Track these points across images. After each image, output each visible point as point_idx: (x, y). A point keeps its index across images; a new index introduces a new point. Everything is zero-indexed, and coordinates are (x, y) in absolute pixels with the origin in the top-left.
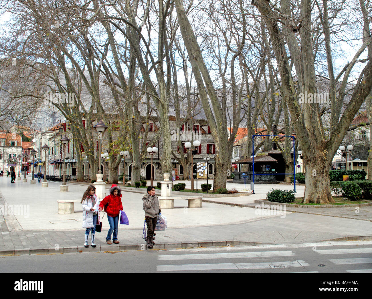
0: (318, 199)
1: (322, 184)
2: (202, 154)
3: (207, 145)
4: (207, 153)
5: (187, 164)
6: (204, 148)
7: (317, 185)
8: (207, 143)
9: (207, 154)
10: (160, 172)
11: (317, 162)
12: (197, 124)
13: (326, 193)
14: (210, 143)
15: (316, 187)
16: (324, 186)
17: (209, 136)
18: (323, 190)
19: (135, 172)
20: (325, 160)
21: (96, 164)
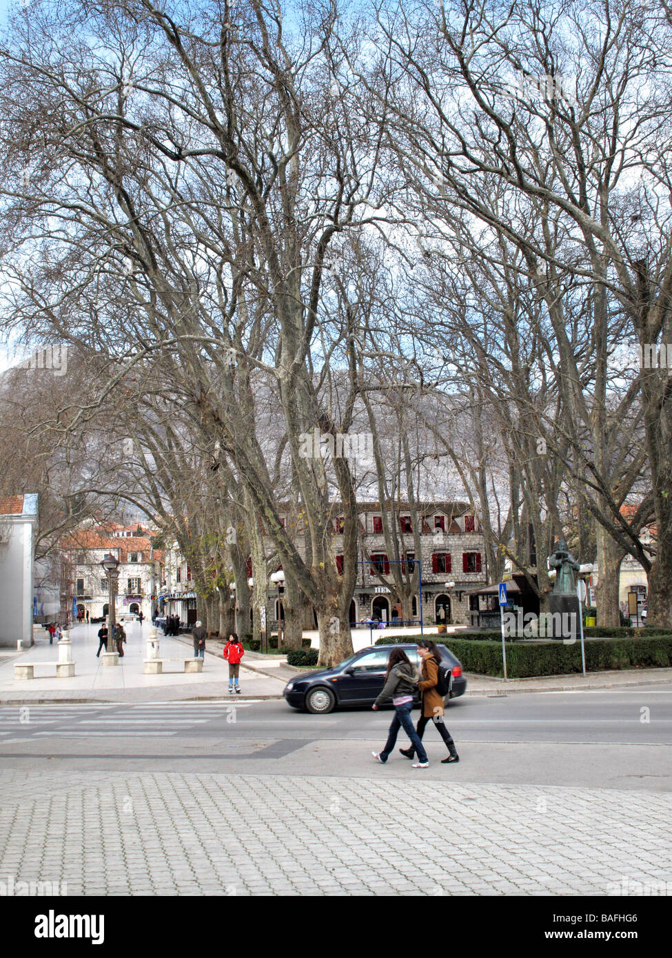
0: (330, 660)
1: (336, 641)
2: (453, 574)
3: (464, 555)
4: (465, 571)
5: (408, 596)
6: (458, 562)
7: (329, 642)
8: (463, 552)
9: (464, 574)
10: (367, 611)
11: (327, 611)
12: (440, 514)
13: (342, 652)
14: (470, 551)
15: (327, 644)
16: (339, 643)
17: (467, 536)
18: (338, 648)
19: (240, 619)
20: (336, 609)
21: (214, 603)
